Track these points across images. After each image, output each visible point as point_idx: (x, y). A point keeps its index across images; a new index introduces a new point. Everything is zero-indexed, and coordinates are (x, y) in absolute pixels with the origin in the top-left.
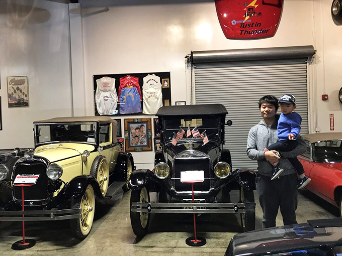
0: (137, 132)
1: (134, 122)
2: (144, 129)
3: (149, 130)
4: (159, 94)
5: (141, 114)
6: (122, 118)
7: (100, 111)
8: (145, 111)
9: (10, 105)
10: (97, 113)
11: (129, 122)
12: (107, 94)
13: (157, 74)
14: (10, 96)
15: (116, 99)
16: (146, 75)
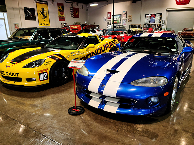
0: (153, 27)
1: (152, 25)
2: (155, 26)
3: (156, 26)
4: (159, 18)
5: (154, 23)
6: (150, 24)
7: (146, 22)
8: (155, 22)
9: (128, 21)
10: (145, 23)
11: (151, 25)
12: (148, 19)
13: (159, 14)
14: (128, 19)
15: (149, 19)
16: (156, 14)
